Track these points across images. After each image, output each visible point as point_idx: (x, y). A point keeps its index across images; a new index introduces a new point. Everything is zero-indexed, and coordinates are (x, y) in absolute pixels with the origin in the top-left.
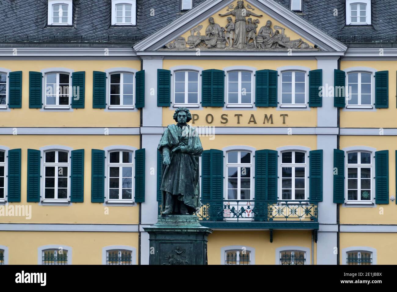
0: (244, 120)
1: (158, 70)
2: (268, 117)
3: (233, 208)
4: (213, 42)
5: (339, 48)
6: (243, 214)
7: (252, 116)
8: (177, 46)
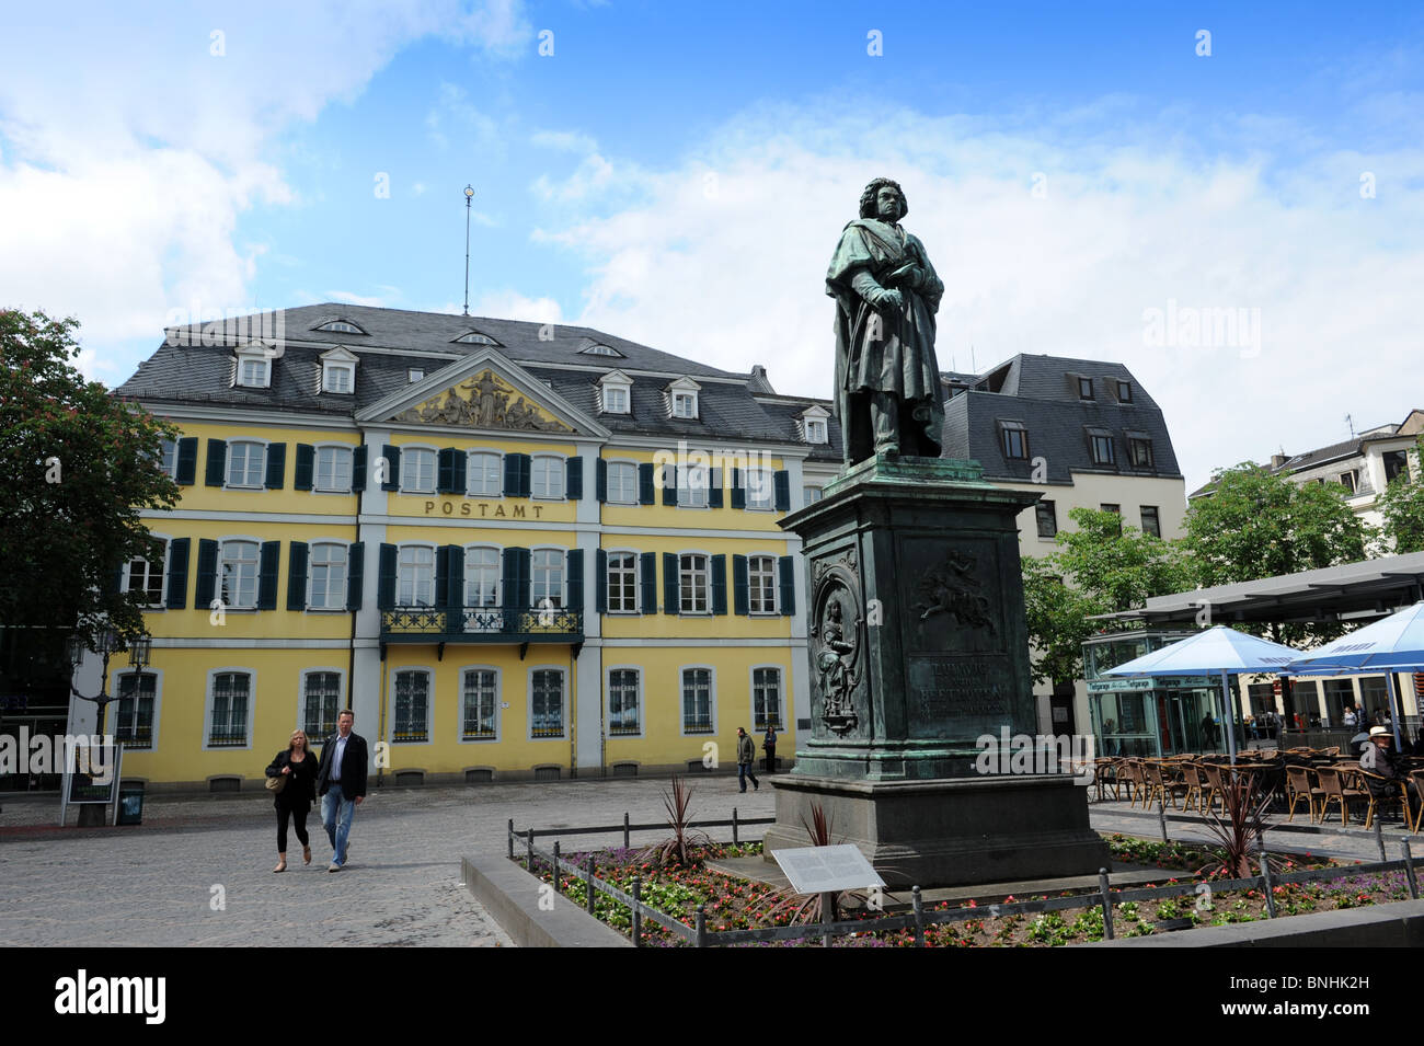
0: (491, 511)
1: (384, 446)
2: (519, 509)
3: (480, 617)
4: (455, 417)
5: (602, 432)
6: (493, 624)
7: (500, 507)
8: (409, 418)
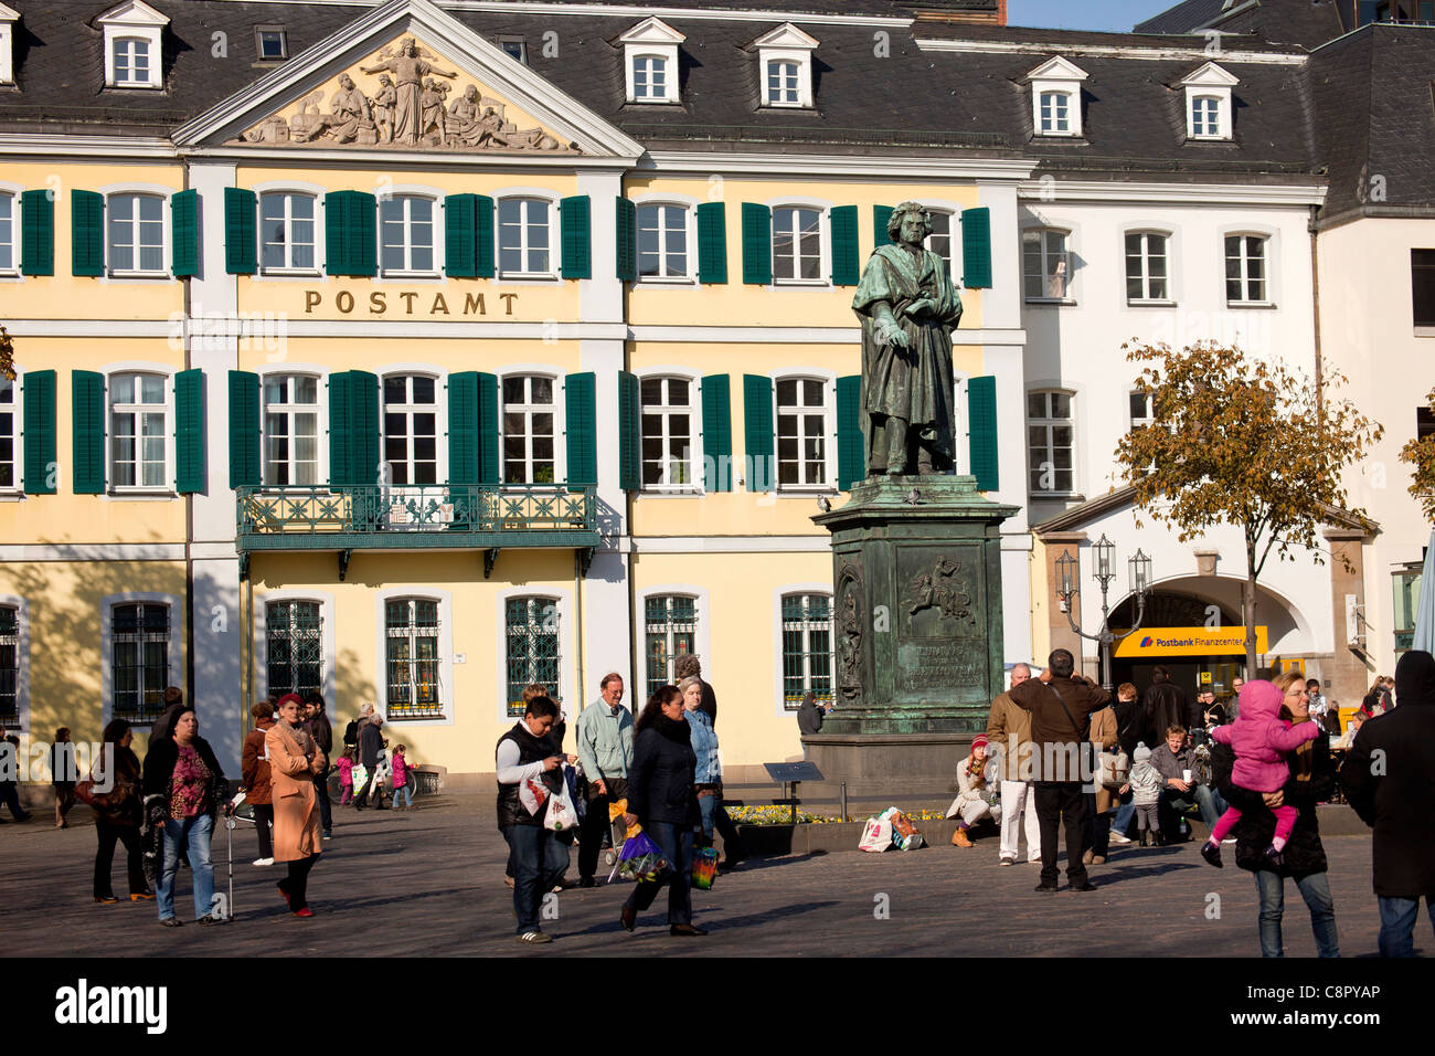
0: (423, 306)
1: (227, 190)
2: (475, 300)
4: (350, 130)
5: (628, 149)
6: (435, 516)
7: (440, 296)
8: (268, 136)
